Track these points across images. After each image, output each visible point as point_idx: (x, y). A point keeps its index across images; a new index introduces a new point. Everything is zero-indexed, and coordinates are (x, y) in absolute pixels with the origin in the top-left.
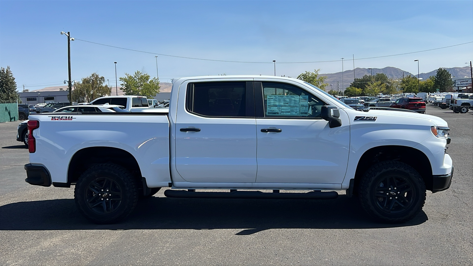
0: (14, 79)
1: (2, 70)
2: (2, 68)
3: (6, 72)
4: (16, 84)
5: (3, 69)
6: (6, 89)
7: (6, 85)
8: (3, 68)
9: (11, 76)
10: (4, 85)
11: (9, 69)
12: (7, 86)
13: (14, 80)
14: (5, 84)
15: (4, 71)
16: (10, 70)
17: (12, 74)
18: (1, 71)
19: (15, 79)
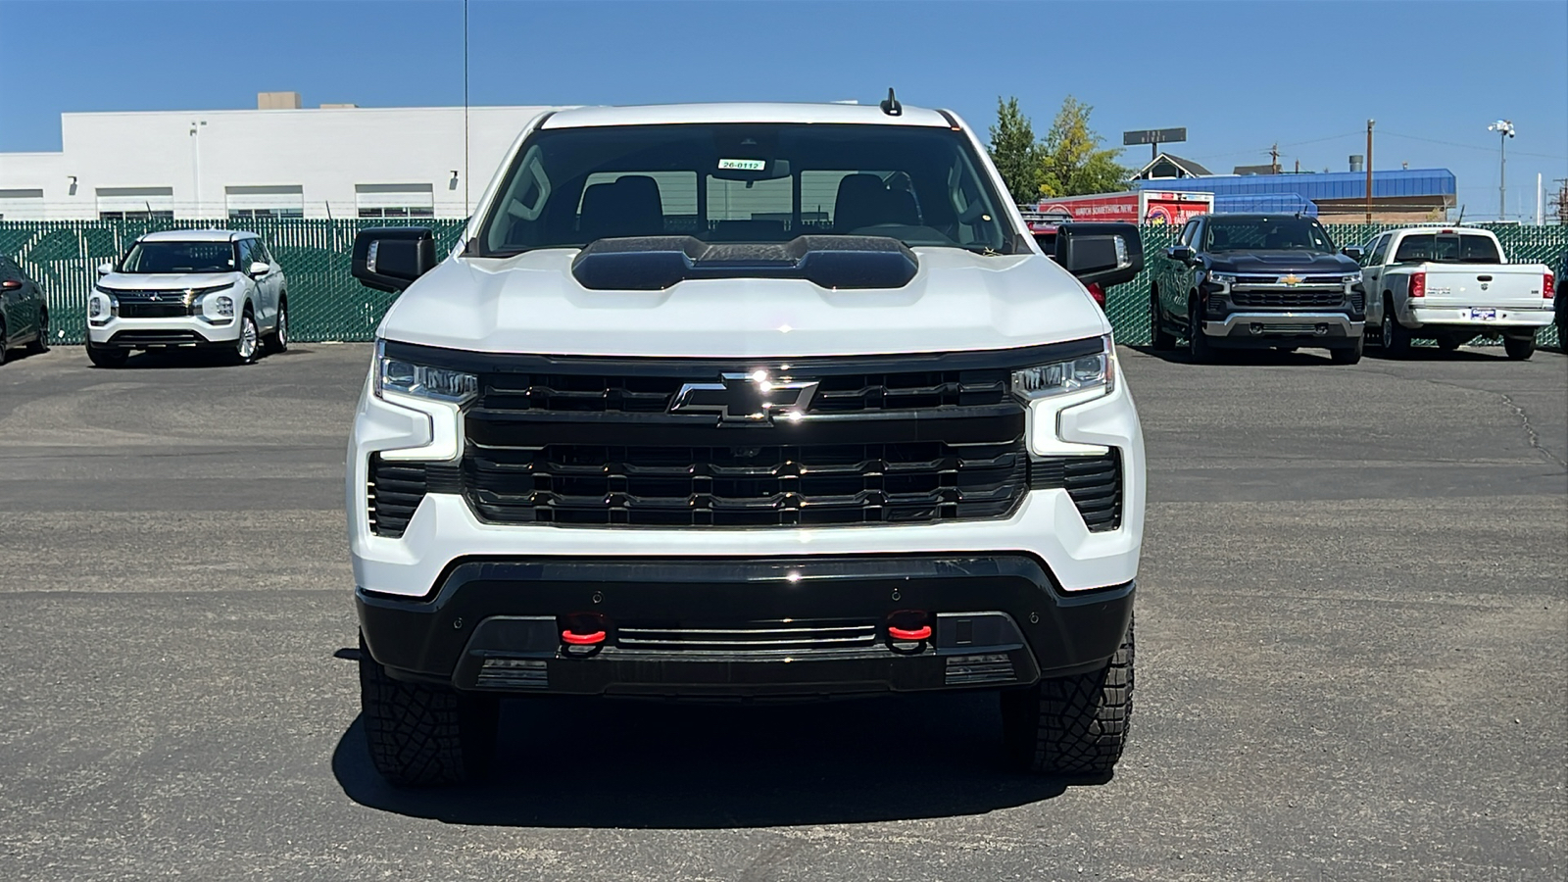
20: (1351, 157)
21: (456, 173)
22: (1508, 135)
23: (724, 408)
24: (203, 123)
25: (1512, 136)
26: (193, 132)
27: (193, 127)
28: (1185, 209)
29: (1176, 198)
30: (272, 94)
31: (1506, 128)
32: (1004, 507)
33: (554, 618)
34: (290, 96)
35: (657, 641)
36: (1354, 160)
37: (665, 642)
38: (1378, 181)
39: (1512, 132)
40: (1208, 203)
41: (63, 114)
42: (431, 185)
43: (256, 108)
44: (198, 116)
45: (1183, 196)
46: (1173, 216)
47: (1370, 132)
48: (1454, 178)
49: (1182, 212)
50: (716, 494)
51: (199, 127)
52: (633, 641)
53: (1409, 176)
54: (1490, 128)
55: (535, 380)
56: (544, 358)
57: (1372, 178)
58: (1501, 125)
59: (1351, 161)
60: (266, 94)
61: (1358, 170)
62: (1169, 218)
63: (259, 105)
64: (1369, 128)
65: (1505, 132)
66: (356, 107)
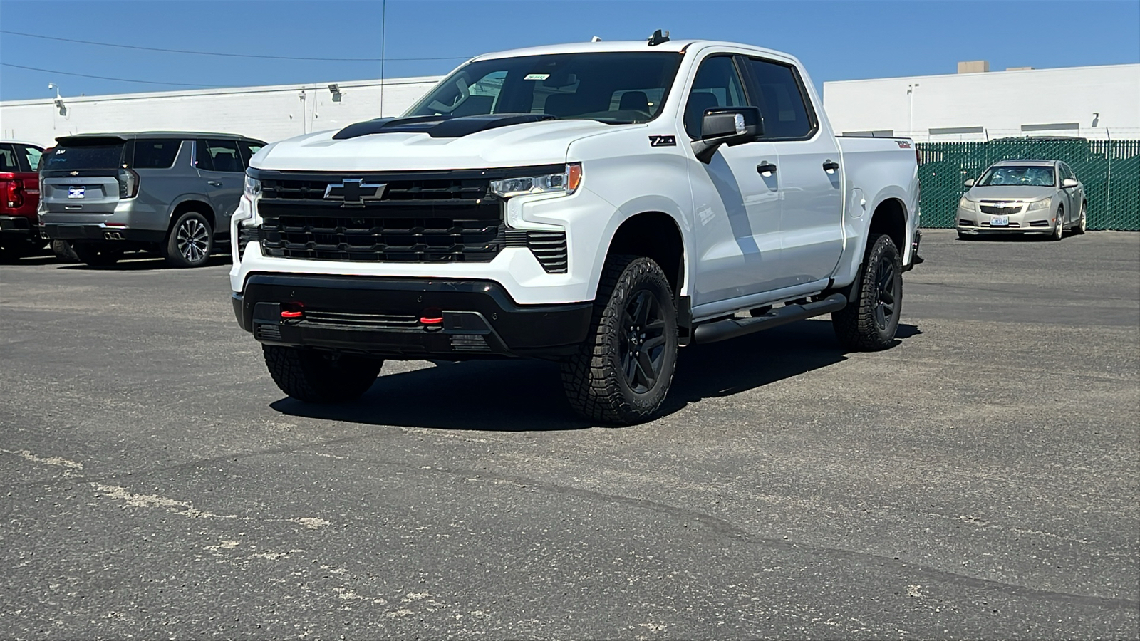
21: (1097, 115)
24: (916, 85)
26: (909, 91)
27: (910, 88)
30: (968, 63)
32: (488, 256)
34: (981, 63)
41: (824, 83)
42: (1078, 124)
43: (957, 73)
44: (913, 80)
50: (349, 244)
51: (914, 88)
60: (964, 63)
63: (959, 72)
66: (1032, 69)
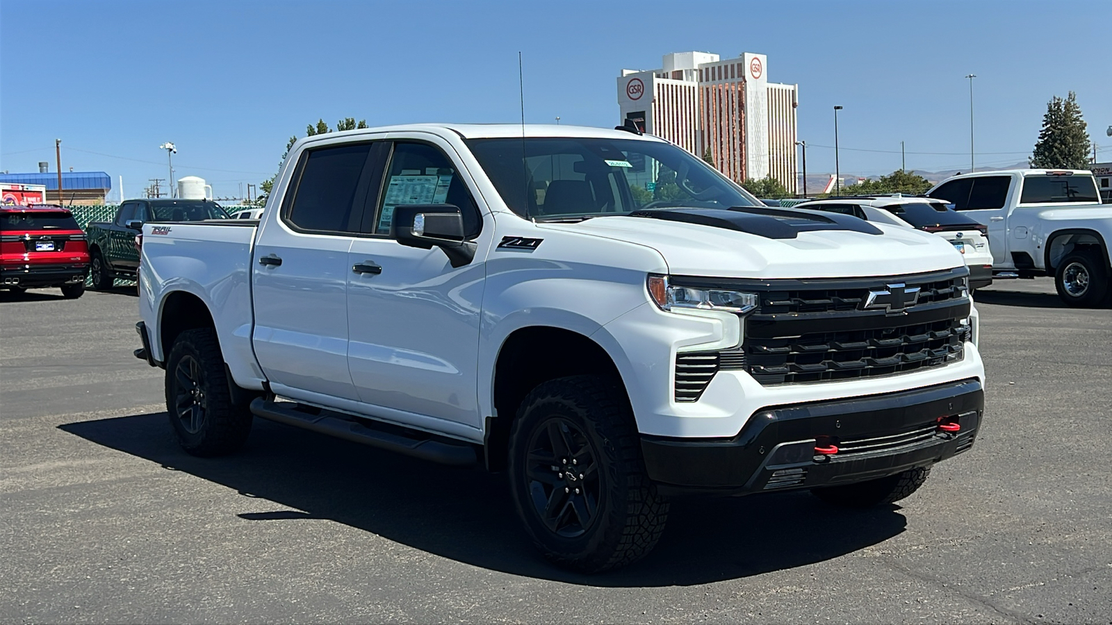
0: (1083, 126)
1: (1054, 104)
2: (1054, 98)
3: (1065, 107)
4: (1088, 139)
5: (1056, 101)
6: (1060, 155)
7: (1062, 143)
8: (1057, 97)
9: (1077, 119)
10: (1056, 144)
11: (1074, 100)
12: (1065, 145)
13: (1084, 128)
14: (1059, 142)
15: (1060, 106)
16: (1075, 102)
17: (1079, 112)
18: (1053, 106)
19: (1085, 125)
20: (40, 164)
22: (172, 152)
23: (888, 306)
25: (175, 152)
28: (27, 196)
29: (21, 189)
31: (172, 148)
33: (814, 440)
35: (857, 448)
36: (41, 165)
37: (860, 447)
38: (65, 179)
39: (175, 150)
40: (41, 192)
45: (25, 187)
46: (19, 200)
47: (58, 147)
48: (110, 177)
49: (25, 198)
52: (845, 449)
53: (74, 176)
54: (162, 147)
55: (792, 294)
56: (799, 281)
57: (62, 177)
58: (169, 145)
59: (40, 166)
61: (45, 172)
62: (16, 202)
64: (57, 144)
65: (171, 150)
